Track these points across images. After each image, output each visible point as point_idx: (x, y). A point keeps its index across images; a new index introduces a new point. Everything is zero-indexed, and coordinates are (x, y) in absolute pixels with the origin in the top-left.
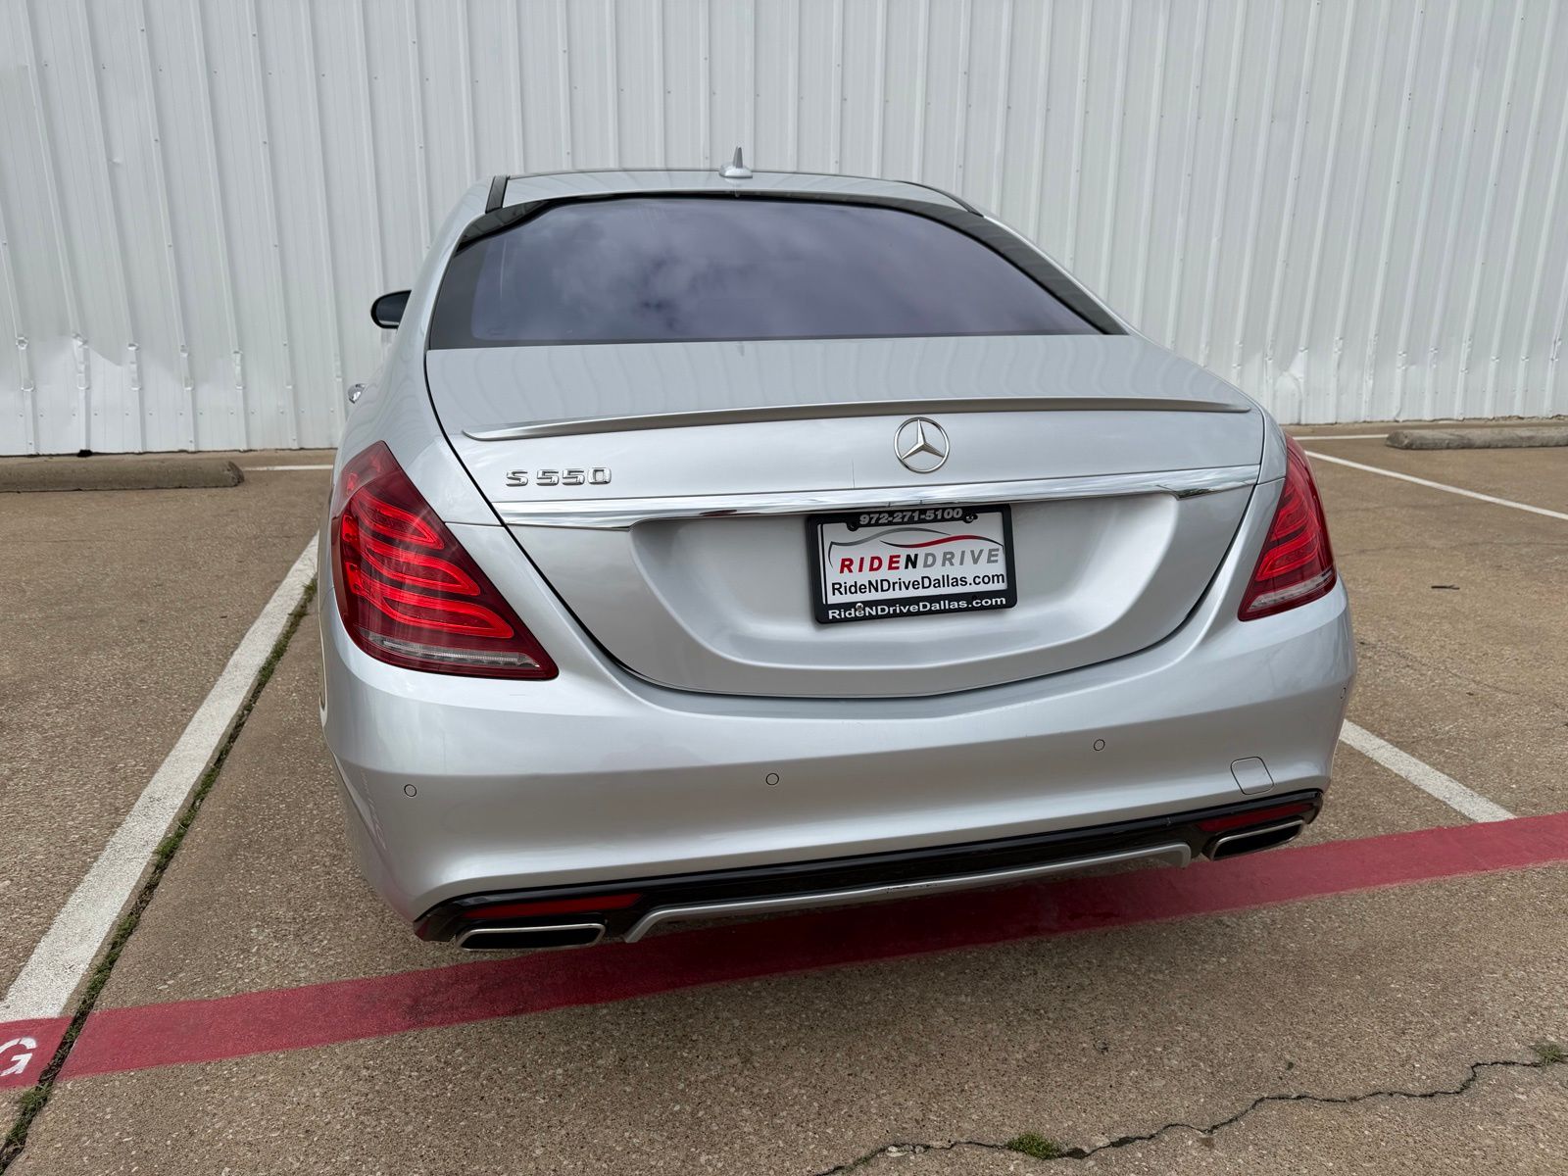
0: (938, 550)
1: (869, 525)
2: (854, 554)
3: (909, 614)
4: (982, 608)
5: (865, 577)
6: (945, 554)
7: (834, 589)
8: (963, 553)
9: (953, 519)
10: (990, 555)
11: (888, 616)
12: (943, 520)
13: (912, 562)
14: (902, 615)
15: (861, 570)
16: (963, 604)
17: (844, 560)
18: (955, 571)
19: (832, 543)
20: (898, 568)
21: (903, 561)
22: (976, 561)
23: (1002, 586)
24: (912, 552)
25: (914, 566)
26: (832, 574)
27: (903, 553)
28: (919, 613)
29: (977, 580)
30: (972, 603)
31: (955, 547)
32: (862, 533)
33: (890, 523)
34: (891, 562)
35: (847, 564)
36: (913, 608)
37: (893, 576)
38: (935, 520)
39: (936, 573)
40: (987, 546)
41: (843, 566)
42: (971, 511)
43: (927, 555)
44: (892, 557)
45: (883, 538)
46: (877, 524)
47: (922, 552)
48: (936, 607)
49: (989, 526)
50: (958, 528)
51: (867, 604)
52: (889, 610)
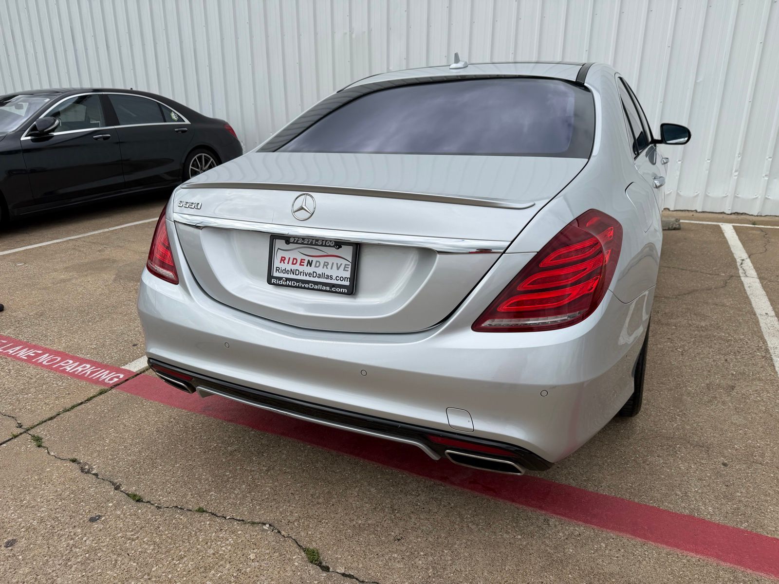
0: (322, 260)
1: (293, 243)
2: (287, 255)
3: (304, 288)
4: (336, 292)
5: (289, 267)
6: (325, 262)
7: (277, 270)
8: (333, 263)
9: (330, 246)
10: (345, 267)
11: (296, 287)
12: (325, 246)
13: (310, 263)
14: (301, 288)
15: (288, 263)
16: (328, 289)
17: (282, 257)
18: (328, 272)
19: (279, 249)
20: (303, 265)
21: (306, 262)
22: (338, 269)
23: (347, 283)
24: (311, 259)
25: (310, 266)
26: (277, 263)
27: (307, 258)
28: (308, 289)
29: (338, 278)
30: (332, 289)
31: (330, 260)
32: (291, 246)
33: (302, 243)
34: (301, 262)
35: (283, 259)
36: (307, 286)
37: (301, 269)
38: (322, 245)
39: (320, 271)
40: (344, 262)
41: (281, 260)
42: (339, 244)
43: (317, 262)
44: (302, 260)
45: (299, 250)
46: (297, 243)
47: (315, 259)
48: (316, 287)
49: (347, 253)
50: (333, 251)
51: (287, 279)
52: (297, 284)
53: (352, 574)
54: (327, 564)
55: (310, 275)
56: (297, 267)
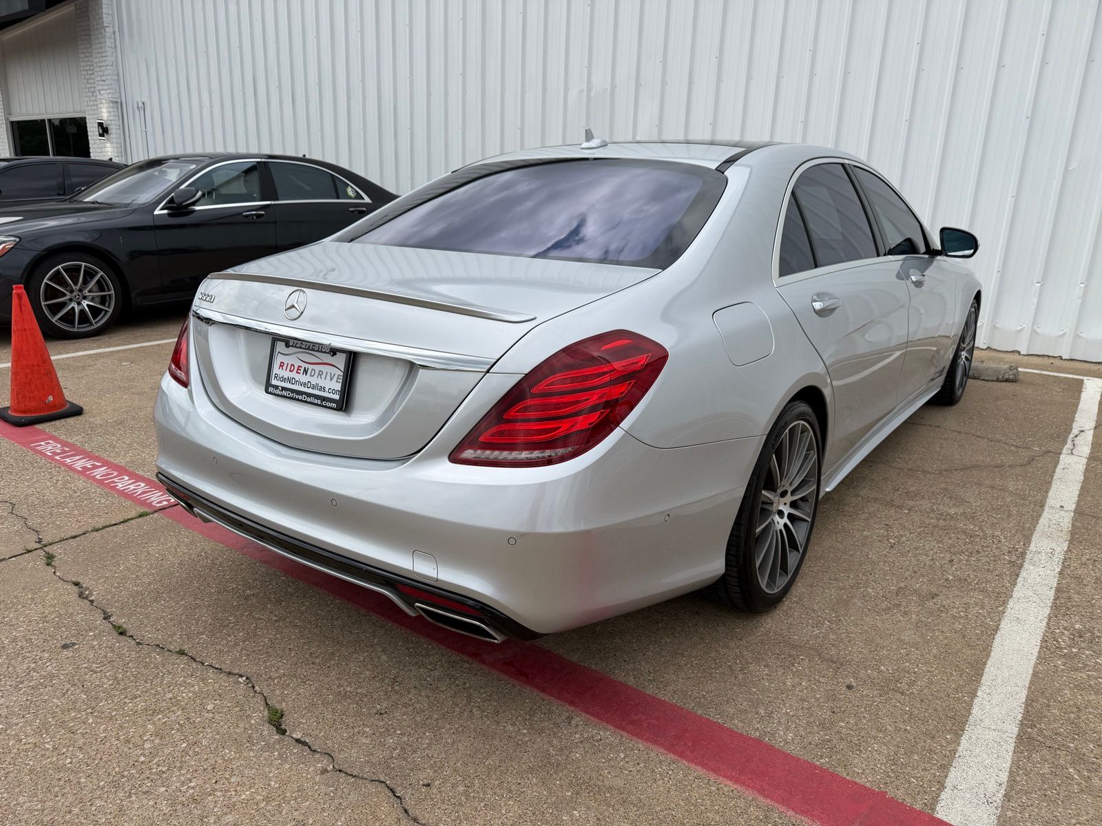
0: (318, 368)
1: (292, 346)
2: (286, 360)
3: (298, 400)
4: (326, 407)
5: (286, 374)
6: (320, 371)
7: (275, 377)
8: (327, 373)
9: (325, 352)
10: (337, 378)
11: (290, 398)
12: (321, 352)
13: (306, 371)
14: (295, 399)
15: (286, 370)
16: (319, 402)
17: (281, 363)
18: (322, 383)
19: (279, 352)
20: (299, 373)
21: (302, 369)
22: (331, 379)
23: (337, 397)
24: (307, 366)
25: (306, 375)
26: (276, 370)
27: (304, 365)
28: (302, 401)
29: (330, 391)
30: (321, 402)
31: (325, 369)
32: (290, 350)
33: (300, 348)
34: (298, 369)
35: (282, 365)
36: (300, 397)
37: (297, 377)
38: (318, 351)
39: (314, 381)
40: (337, 372)
41: (280, 365)
42: (334, 351)
43: (313, 369)
44: (299, 366)
45: (297, 355)
46: (295, 347)
47: (311, 367)
48: (309, 400)
49: (340, 360)
50: (327, 358)
51: (283, 389)
52: (291, 395)
53: (307, 741)
54: (286, 727)
55: (304, 385)
56: (293, 374)
